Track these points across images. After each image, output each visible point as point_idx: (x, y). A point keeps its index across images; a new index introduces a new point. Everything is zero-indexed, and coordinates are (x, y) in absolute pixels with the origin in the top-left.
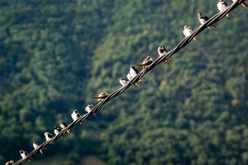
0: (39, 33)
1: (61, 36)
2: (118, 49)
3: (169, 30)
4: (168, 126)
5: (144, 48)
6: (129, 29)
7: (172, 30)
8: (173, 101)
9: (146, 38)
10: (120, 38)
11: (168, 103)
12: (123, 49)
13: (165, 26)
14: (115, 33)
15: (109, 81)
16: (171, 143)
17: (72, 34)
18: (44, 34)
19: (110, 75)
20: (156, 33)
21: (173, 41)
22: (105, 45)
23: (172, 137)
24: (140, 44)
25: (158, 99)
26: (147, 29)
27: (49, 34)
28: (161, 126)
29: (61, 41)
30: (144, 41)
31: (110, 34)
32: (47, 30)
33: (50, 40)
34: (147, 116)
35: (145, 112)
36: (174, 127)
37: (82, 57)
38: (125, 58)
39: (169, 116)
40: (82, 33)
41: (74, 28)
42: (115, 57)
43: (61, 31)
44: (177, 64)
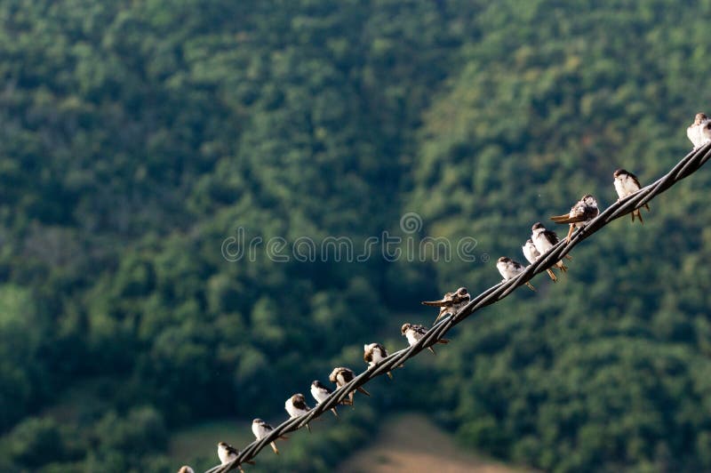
0: (266, 59)
1: (329, 70)
2: (490, 110)
3: (641, 56)
4: (632, 333)
5: (566, 109)
6: (524, 52)
7: (650, 56)
8: (646, 262)
9: (574, 79)
10: (498, 77)
11: (633, 265)
12: (507, 110)
13: (628, 46)
14: (484, 62)
15: (465, 200)
16: (641, 380)
17: (361, 63)
18: (281, 62)
19: (467, 184)
20: (603, 65)
21: (651, 89)
22: (455, 96)
23: (644, 365)
24: (556, 97)
25: (604, 253)
26: (576, 53)
27: (295, 62)
28: (611, 333)
29: (328, 82)
30: (568, 89)
31: (471, 67)
32: (291, 50)
33: (298, 80)
34: (573, 304)
35: (568, 292)
36: (649, 336)
37: (389, 129)
38: (513, 137)
39: (636, 304)
40: (389, 61)
41: (367, 48)
42: (482, 131)
43: (329, 56)
44: (660, 155)
